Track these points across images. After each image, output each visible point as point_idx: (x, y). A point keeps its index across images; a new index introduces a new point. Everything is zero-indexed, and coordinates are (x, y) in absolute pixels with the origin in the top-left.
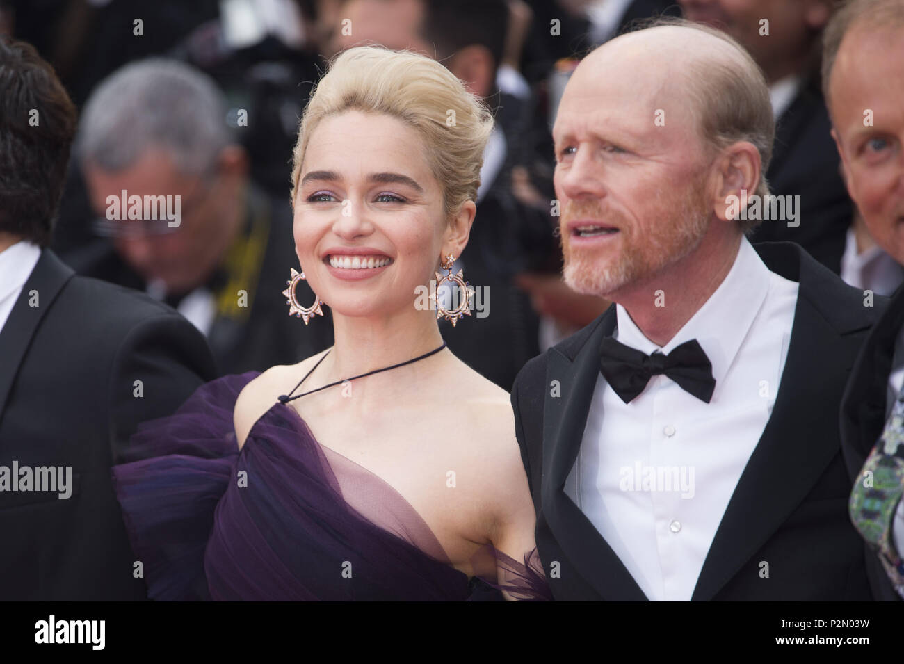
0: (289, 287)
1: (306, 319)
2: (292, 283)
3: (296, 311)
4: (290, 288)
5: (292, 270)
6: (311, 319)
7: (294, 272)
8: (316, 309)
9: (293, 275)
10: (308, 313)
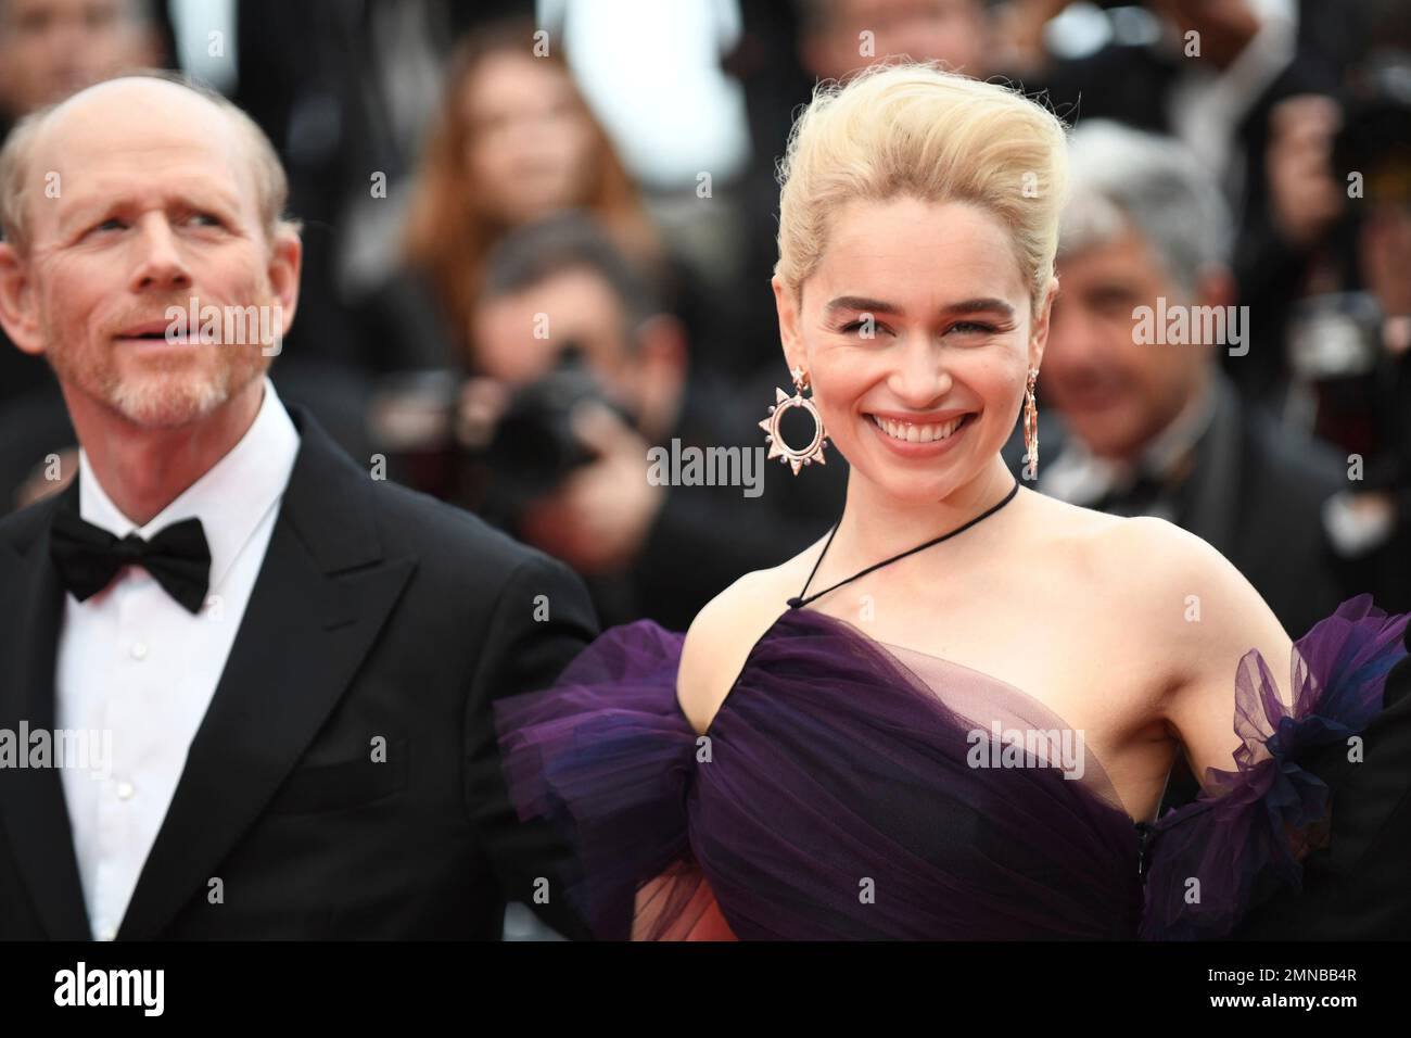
0: (771, 415)
1: (796, 467)
2: (777, 412)
3: (780, 452)
4: (773, 418)
5: (779, 391)
6: (803, 467)
7: (781, 394)
8: (815, 452)
9: (779, 399)
10: (801, 458)
